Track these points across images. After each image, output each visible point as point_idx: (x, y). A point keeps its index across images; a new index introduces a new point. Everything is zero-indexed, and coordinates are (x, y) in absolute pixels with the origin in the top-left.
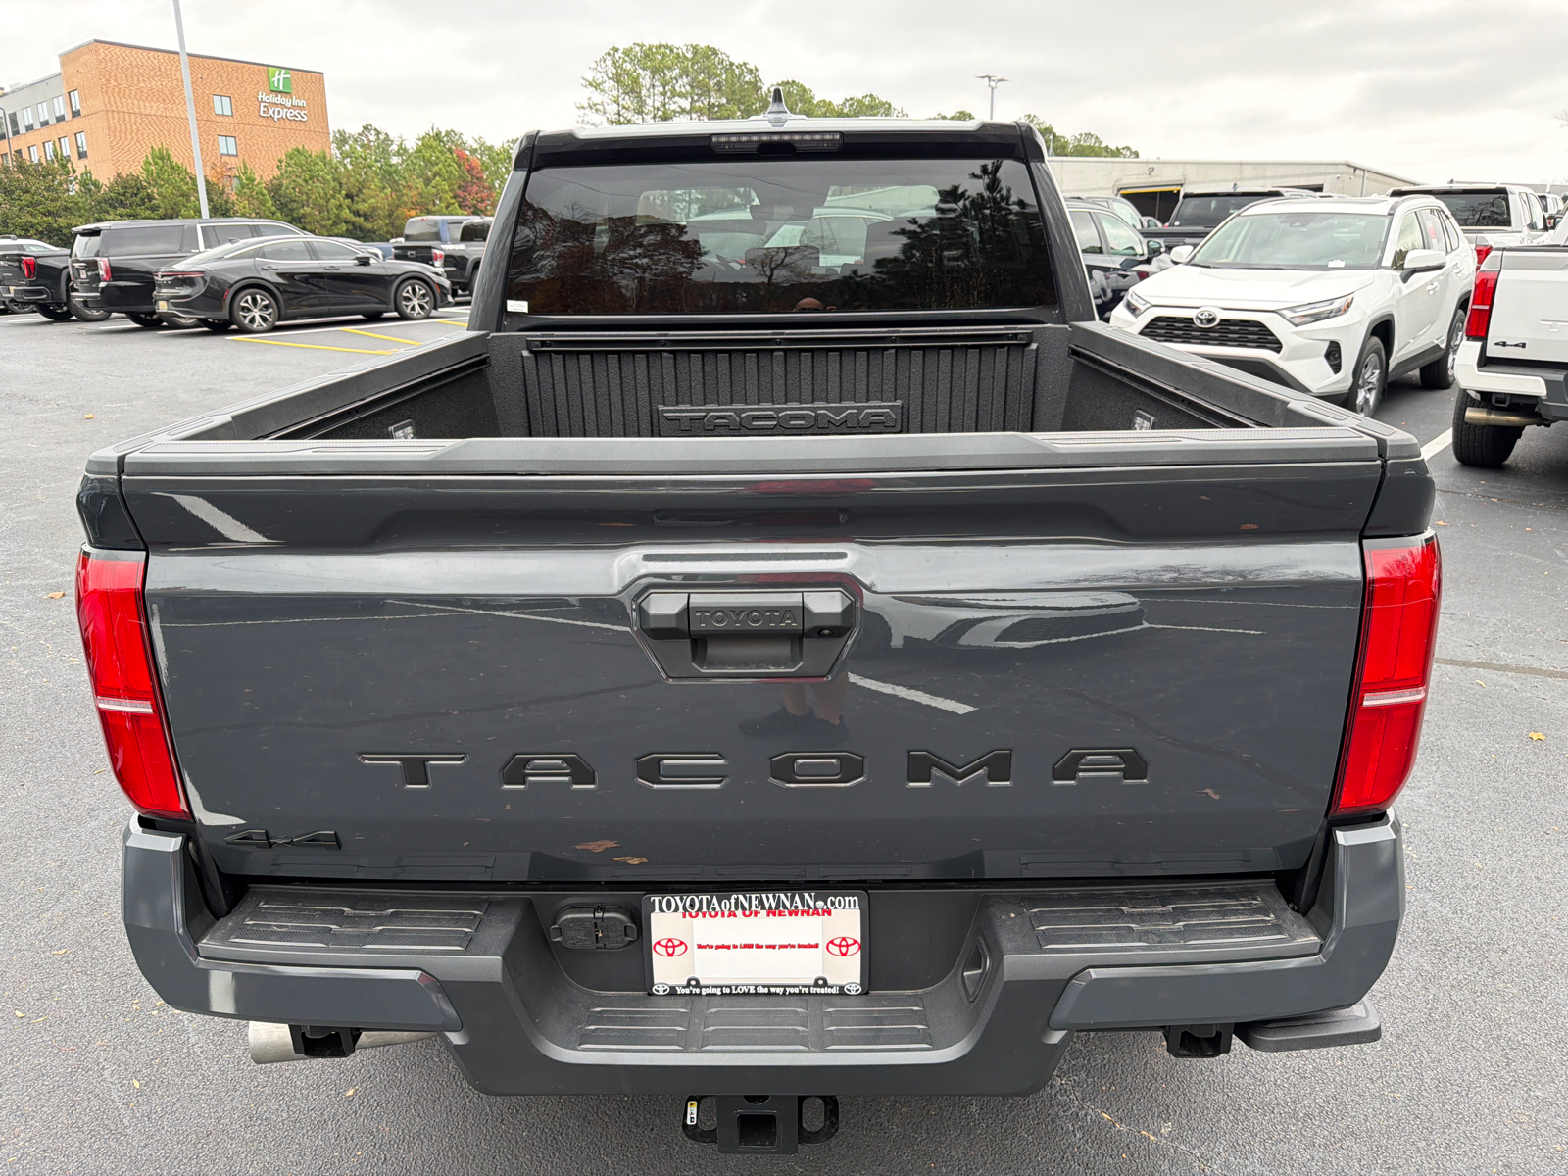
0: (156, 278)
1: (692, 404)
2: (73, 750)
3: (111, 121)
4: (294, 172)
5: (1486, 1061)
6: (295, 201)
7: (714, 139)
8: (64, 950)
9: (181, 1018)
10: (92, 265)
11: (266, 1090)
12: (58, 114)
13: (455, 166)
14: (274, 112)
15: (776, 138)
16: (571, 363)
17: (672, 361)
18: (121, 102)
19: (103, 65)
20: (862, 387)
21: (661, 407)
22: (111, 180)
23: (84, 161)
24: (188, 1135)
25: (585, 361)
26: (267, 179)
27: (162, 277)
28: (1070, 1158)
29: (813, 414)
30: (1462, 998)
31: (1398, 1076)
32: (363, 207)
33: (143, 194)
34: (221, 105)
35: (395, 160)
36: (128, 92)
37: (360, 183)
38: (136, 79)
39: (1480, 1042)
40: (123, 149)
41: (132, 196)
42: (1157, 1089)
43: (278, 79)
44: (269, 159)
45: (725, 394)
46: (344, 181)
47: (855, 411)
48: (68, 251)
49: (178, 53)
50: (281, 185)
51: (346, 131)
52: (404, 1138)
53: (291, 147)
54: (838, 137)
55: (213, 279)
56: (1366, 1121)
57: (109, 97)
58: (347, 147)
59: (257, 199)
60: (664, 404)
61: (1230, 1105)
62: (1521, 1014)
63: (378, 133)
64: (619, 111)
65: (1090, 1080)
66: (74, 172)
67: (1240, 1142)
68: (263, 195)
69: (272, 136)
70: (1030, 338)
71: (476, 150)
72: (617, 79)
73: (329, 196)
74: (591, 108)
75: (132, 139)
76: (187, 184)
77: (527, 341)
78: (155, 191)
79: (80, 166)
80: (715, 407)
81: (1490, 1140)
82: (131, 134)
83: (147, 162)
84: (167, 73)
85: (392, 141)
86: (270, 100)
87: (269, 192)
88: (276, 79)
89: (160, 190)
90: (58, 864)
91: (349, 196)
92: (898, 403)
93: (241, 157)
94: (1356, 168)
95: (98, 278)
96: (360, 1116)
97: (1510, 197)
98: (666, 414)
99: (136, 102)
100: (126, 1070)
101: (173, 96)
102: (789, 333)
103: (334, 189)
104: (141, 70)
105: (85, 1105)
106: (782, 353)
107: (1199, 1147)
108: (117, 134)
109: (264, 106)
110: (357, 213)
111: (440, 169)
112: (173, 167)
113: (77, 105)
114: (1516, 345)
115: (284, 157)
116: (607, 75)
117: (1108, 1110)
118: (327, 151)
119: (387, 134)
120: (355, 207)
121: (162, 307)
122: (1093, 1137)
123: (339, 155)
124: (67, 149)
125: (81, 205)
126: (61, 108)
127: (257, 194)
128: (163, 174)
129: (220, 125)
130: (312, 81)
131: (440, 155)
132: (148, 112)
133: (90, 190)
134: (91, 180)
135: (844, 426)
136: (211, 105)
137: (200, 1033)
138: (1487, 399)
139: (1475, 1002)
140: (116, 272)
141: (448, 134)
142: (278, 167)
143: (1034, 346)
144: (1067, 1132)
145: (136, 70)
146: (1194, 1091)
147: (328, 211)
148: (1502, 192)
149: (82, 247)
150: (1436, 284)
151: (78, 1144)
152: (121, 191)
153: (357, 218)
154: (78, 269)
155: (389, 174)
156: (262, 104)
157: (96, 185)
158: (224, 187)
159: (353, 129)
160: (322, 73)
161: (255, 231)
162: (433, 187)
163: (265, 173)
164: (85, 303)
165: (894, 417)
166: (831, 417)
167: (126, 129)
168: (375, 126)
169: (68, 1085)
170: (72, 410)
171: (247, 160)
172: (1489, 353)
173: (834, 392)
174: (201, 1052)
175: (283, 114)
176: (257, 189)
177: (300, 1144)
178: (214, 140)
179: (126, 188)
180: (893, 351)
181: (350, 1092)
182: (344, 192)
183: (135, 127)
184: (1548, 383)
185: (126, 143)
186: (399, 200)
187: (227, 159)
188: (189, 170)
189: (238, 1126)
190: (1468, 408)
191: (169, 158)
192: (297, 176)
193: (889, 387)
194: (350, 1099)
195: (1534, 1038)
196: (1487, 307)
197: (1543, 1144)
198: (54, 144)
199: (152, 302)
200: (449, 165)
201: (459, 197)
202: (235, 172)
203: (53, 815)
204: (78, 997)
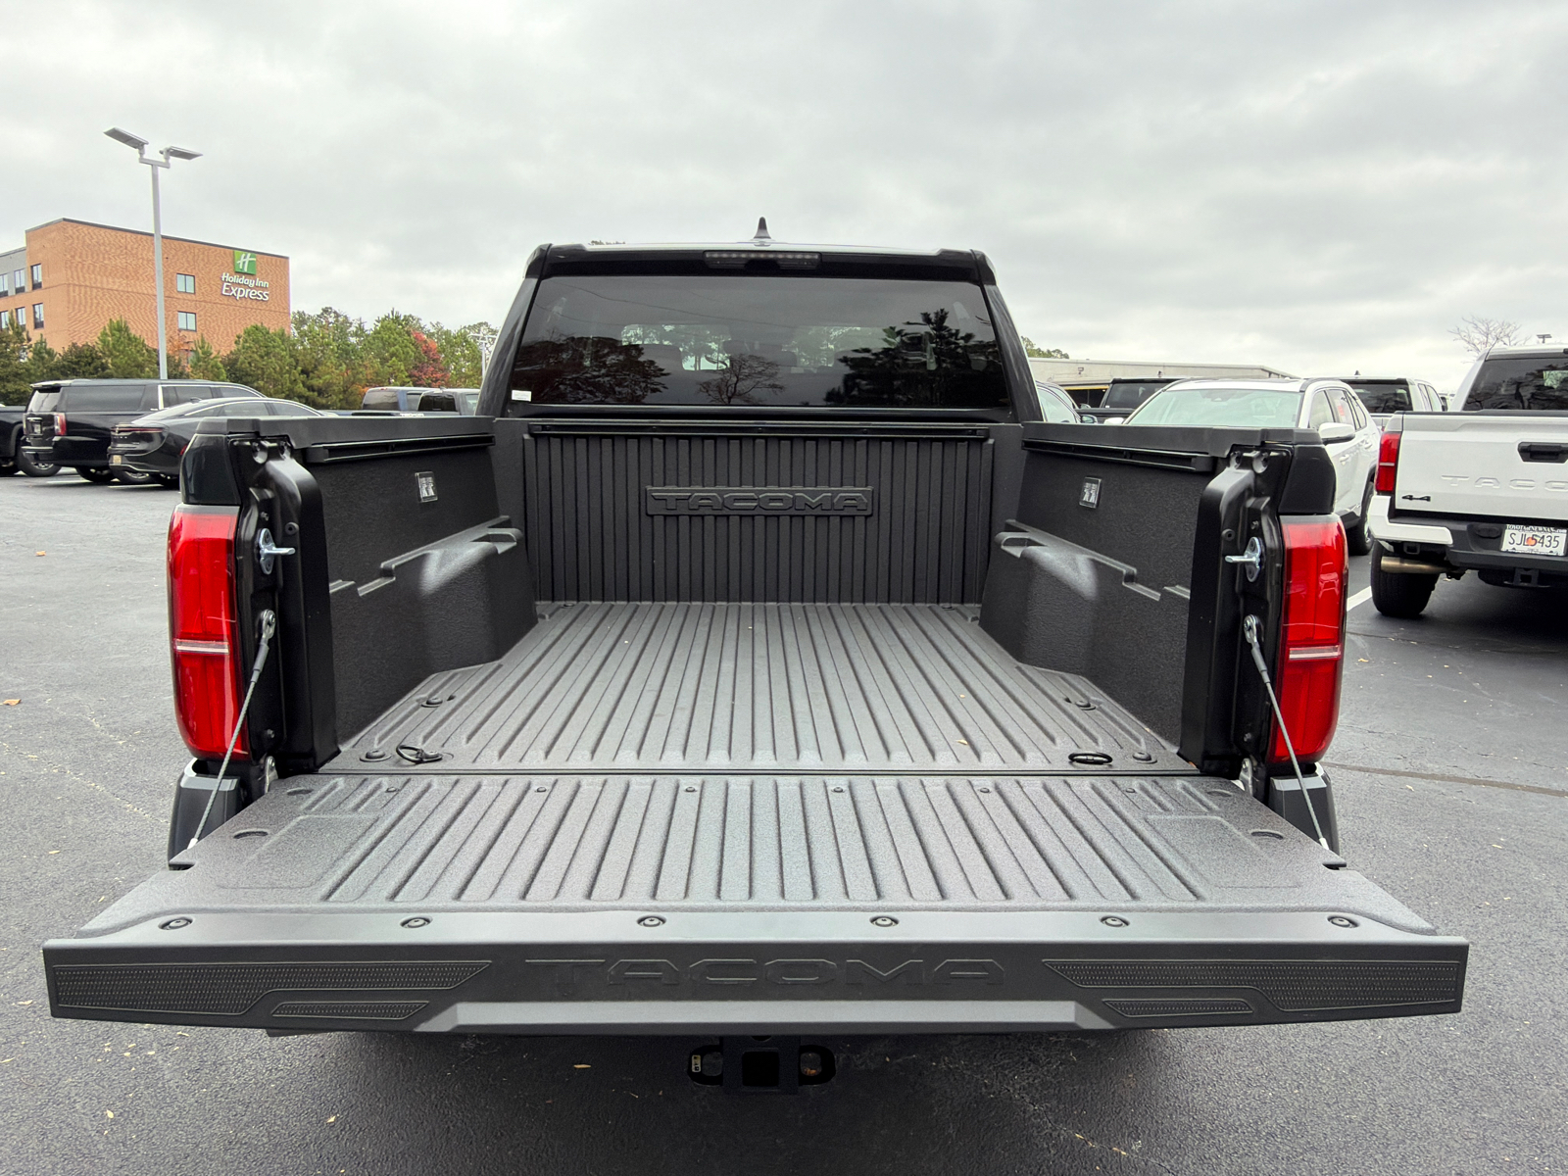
0: (113, 433)
1: (678, 485)
2: (35, 832)
3: (72, 294)
4: (251, 347)
5: (1435, 1089)
6: (250, 375)
7: (708, 255)
8: (30, 1002)
9: (155, 1058)
10: (47, 420)
11: (245, 1119)
12: (18, 286)
13: (412, 347)
14: (236, 292)
15: (762, 256)
16: (568, 446)
17: (661, 446)
18: (84, 277)
19: (70, 241)
20: (836, 475)
21: (649, 488)
22: (66, 349)
23: (39, 331)
24: (165, 1158)
25: (581, 444)
26: (224, 352)
27: (120, 432)
28: (1046, 1170)
29: (791, 496)
30: (1409, 1038)
31: (1353, 1101)
32: (317, 382)
33: (97, 363)
34: (184, 284)
35: (353, 340)
36: (92, 267)
37: (316, 360)
38: (101, 256)
39: (1428, 1073)
40: (80, 321)
41: (86, 365)
42: (1126, 1113)
43: (243, 263)
44: (227, 335)
45: (709, 476)
46: (300, 358)
47: (830, 494)
48: (23, 408)
49: (152, 235)
50: (236, 360)
51: (306, 313)
52: (387, 1158)
53: (250, 323)
54: (816, 257)
55: (170, 435)
56: (1325, 1138)
57: (72, 272)
58: (306, 328)
59: (212, 372)
60: (653, 485)
61: (1195, 1126)
62: (1465, 1051)
63: (337, 315)
65: (1061, 1107)
66: (29, 340)
67: (1207, 1156)
68: (219, 368)
69: (233, 313)
70: (987, 434)
71: (433, 334)
73: (284, 371)
75: (91, 312)
76: (143, 355)
77: (529, 425)
78: (110, 361)
79: (35, 336)
80: (701, 488)
81: (1442, 1153)
82: (91, 307)
83: (104, 334)
84: (134, 252)
85: (351, 323)
86: (234, 280)
87: (225, 366)
88: (241, 262)
89: (115, 360)
90: (23, 928)
91: (303, 372)
92: (869, 488)
93: (199, 333)
94: (1270, 373)
95: (52, 433)
96: (342, 1139)
97: (1410, 387)
98: (654, 494)
99: (99, 277)
100: (99, 1102)
101: (136, 272)
102: (769, 423)
103: (290, 365)
104: (108, 249)
105: (56, 1133)
106: (763, 441)
107: (1169, 1161)
108: (76, 306)
109: (227, 286)
110: (311, 388)
111: (397, 350)
112: (130, 339)
113: (39, 277)
114: (1422, 499)
115: (242, 334)
117: (1080, 1130)
118: (287, 329)
119: (346, 317)
120: (309, 382)
121: (117, 460)
122: (1067, 1153)
123: (296, 334)
124: (24, 319)
125: (32, 371)
126: (22, 280)
127: (212, 367)
128: (119, 345)
129: (181, 302)
130: (278, 264)
131: (397, 337)
132: (110, 286)
133: (43, 358)
134: (45, 348)
135: (819, 508)
136: (174, 283)
137: (175, 1070)
138: (1401, 549)
139: (1421, 1042)
140: (71, 427)
141: (406, 319)
142: (236, 343)
143: (991, 441)
144: (1042, 1150)
145: (102, 248)
146: (1161, 1114)
147: (282, 385)
148: (1402, 383)
149: (39, 403)
150: (1347, 456)
151: (50, 1166)
152: (75, 360)
153: (311, 393)
154: (32, 423)
155: (346, 353)
156: (225, 284)
157: (50, 353)
158: (180, 361)
159: (313, 310)
160: (287, 258)
161: (216, 393)
162: (389, 367)
163: (223, 347)
164: (37, 457)
165: (866, 501)
166: (808, 501)
167: (86, 302)
168: (335, 308)
169: (39, 1116)
170: (23, 549)
171: (205, 336)
172: (1398, 506)
173: (810, 477)
174: (177, 1087)
175: (245, 293)
176: (212, 362)
177: (281, 1164)
178: (174, 316)
179: (80, 357)
180: (865, 441)
181: (332, 1119)
182: (300, 368)
183: (95, 301)
184: (1453, 533)
185: (86, 315)
186: (354, 377)
187: (185, 333)
188: (146, 342)
189: (217, 1149)
190: (1383, 557)
191: (127, 329)
192: (253, 352)
193: (861, 475)
194: (332, 1126)
195: (1478, 1071)
196: (1393, 464)
197: (1492, 1156)
198: (11, 313)
199: (107, 456)
200: (406, 346)
201: (415, 376)
202: (192, 346)
203: (15, 887)
204: (46, 1041)
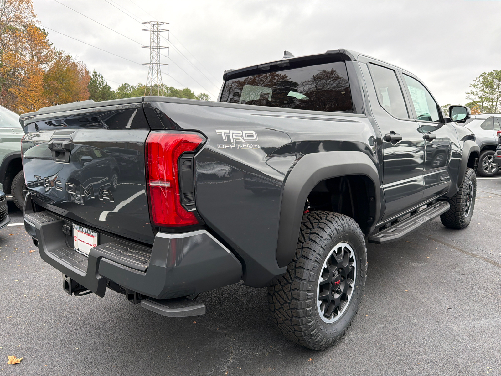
64: (483, 94)
72: (484, 83)
74: (472, 94)
116: (480, 82)
